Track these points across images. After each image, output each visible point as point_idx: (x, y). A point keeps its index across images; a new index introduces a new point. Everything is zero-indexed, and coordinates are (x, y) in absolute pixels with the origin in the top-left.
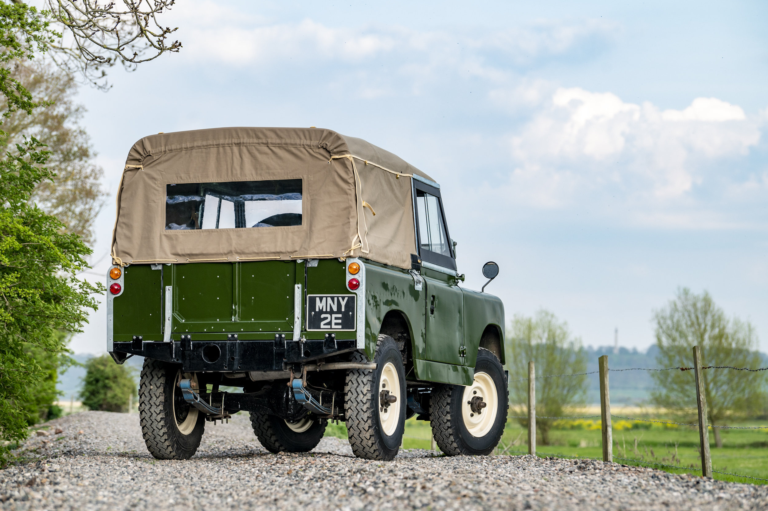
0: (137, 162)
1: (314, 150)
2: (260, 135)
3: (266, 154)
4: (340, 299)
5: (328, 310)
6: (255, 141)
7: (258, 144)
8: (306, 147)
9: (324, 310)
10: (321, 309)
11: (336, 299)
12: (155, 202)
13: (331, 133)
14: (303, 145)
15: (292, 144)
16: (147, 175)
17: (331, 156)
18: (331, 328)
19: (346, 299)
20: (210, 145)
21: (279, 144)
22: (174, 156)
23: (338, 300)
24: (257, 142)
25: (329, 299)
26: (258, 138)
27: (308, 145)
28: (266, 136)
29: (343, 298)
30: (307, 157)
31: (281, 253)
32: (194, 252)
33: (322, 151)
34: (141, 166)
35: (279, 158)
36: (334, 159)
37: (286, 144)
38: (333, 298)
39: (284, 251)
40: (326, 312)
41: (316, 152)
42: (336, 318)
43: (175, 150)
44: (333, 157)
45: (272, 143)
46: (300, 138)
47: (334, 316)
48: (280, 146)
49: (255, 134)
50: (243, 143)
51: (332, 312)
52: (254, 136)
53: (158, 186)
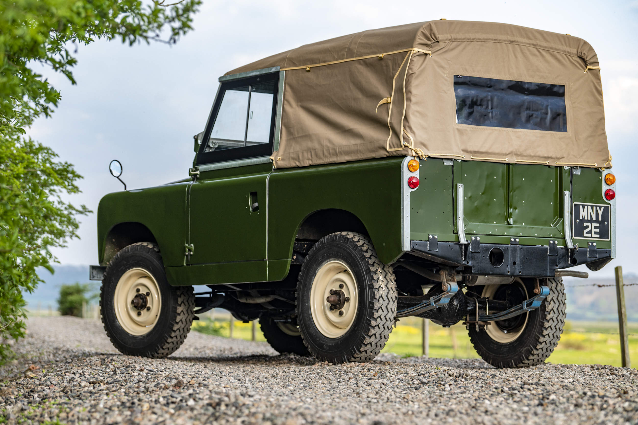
0: (425, 47)
1: (574, 58)
2: (531, 36)
3: (534, 55)
4: (598, 208)
5: (589, 219)
6: (526, 41)
7: (529, 44)
8: (567, 54)
9: (586, 219)
10: (584, 217)
11: (594, 208)
12: (446, 93)
13: (585, 43)
14: (565, 51)
15: (556, 49)
16: (436, 62)
17: (586, 65)
18: (591, 237)
19: (602, 208)
20: (490, 39)
21: (545, 47)
22: (458, 46)
23: (596, 209)
24: (528, 42)
25: (590, 207)
26: (529, 38)
27: (568, 52)
28: (536, 38)
29: (600, 207)
30: (567, 63)
31: (551, 158)
32: (481, 150)
33: (579, 60)
34: (430, 52)
35: (547, 61)
36: (589, 69)
37: (551, 48)
38: (592, 207)
39: (554, 156)
40: (588, 221)
41: (575, 60)
42: (595, 227)
43: (460, 39)
44: (588, 67)
45: (540, 46)
46: (562, 44)
47: (594, 225)
48: (547, 50)
49: (526, 34)
50: (517, 42)
51: (591, 221)
52: (525, 35)
53: (447, 76)
